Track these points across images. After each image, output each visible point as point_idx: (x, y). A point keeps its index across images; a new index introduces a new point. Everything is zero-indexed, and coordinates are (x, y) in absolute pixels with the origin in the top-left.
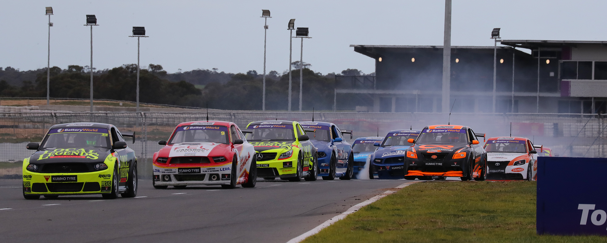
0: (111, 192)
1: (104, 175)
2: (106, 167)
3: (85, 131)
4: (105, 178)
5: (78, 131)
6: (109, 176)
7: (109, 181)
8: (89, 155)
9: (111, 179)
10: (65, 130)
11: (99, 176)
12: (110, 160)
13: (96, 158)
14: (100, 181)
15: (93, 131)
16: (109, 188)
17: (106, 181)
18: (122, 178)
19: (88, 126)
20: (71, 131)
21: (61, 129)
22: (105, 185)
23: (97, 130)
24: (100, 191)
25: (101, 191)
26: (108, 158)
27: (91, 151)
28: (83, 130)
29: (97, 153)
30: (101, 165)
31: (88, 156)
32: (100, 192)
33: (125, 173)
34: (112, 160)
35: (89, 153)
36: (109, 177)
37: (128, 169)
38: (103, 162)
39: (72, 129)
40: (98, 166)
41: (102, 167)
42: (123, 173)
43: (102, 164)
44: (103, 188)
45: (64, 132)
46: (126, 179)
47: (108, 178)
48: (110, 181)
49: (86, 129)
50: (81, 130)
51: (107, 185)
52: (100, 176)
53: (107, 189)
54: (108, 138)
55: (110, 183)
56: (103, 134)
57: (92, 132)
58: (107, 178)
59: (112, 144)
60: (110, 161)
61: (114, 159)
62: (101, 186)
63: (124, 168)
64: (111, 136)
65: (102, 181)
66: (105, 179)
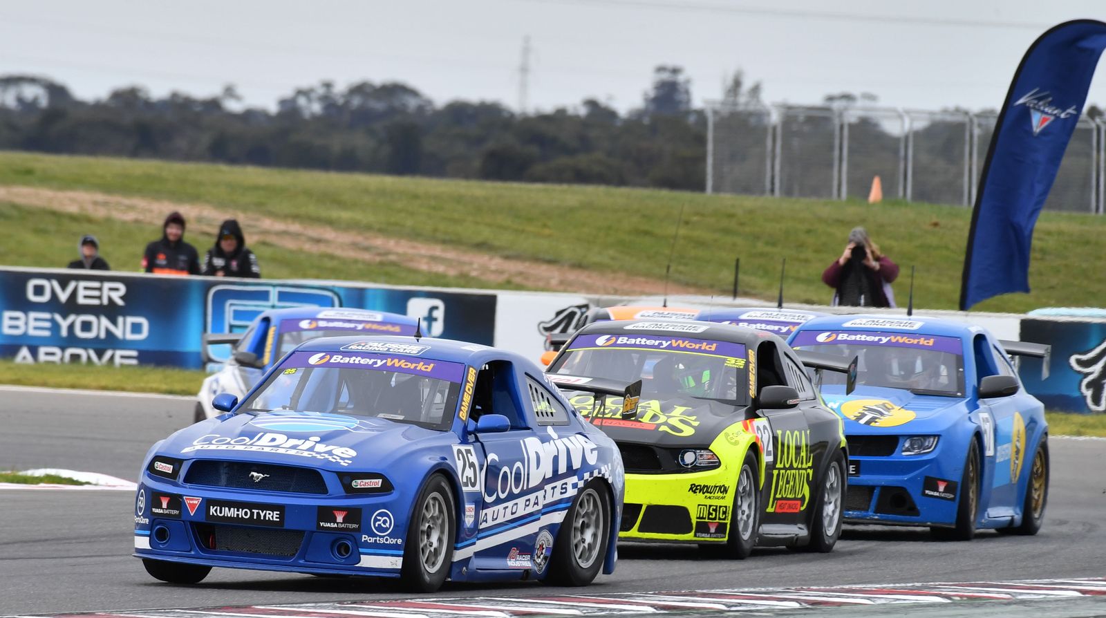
0: (726, 539)
1: (705, 486)
2: (715, 465)
3: (678, 348)
4: (708, 495)
5: (658, 347)
6: (724, 490)
7: (720, 507)
8: (671, 421)
9: (728, 501)
10: (617, 340)
11: (691, 489)
12: (733, 441)
13: (688, 432)
14: (694, 505)
15: (701, 347)
16: (721, 529)
17: (710, 506)
18: (782, 499)
19: (691, 331)
20: (635, 345)
21: (609, 336)
22: (709, 519)
23: (715, 345)
24: (692, 534)
25: (695, 536)
26: (727, 435)
27: (678, 411)
28: (671, 344)
29: (694, 418)
30: (701, 455)
31: (666, 423)
32: (690, 536)
33: (794, 486)
34: (736, 443)
35: (672, 414)
36: (721, 495)
37: (811, 472)
38: (705, 447)
39: (639, 339)
40: (689, 457)
41: (703, 462)
42: (788, 482)
43: (703, 452)
44: (702, 527)
45: (615, 345)
46: (799, 502)
47: (718, 498)
48: (726, 507)
49: (680, 342)
50: (665, 344)
51: (715, 519)
52: (694, 488)
53: (713, 530)
54: (742, 375)
55: (724, 513)
56: (729, 358)
57: (700, 350)
58: (716, 495)
59: (752, 392)
60: (732, 443)
61: (746, 439)
62: (694, 521)
63: (791, 467)
64: (753, 367)
65: (699, 505)
66: (710, 498)
